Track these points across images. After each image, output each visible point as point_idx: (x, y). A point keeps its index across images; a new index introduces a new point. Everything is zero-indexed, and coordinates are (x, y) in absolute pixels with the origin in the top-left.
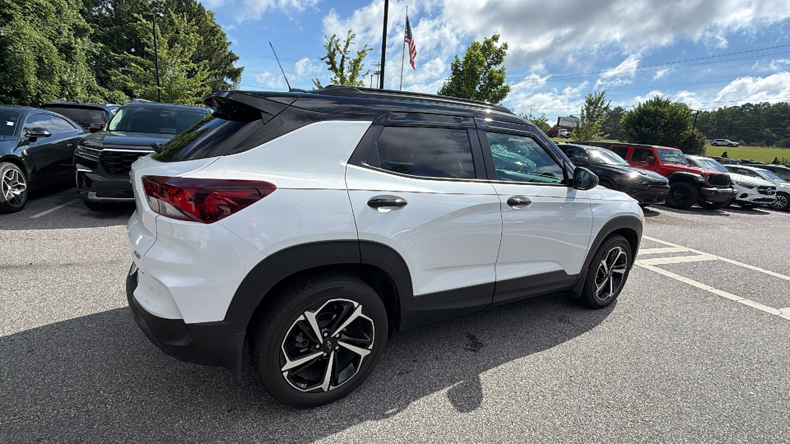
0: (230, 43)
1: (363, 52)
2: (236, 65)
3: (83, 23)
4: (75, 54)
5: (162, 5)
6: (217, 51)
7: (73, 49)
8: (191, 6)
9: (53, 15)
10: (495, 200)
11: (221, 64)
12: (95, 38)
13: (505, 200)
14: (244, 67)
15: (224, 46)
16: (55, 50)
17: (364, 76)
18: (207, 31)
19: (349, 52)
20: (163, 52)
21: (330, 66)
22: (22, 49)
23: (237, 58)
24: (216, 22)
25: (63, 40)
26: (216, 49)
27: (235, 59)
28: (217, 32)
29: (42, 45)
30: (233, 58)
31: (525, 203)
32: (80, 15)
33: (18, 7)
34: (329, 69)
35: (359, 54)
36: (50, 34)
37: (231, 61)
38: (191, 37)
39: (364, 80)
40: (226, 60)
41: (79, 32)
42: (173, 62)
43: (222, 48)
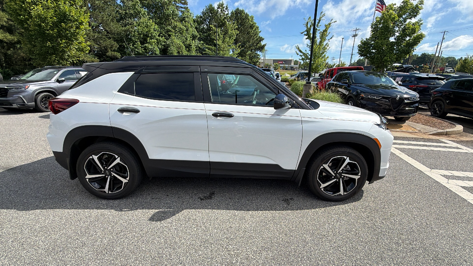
0: (261, 31)
1: (330, 24)
2: (263, 43)
3: (196, 33)
4: (192, 48)
5: (228, 18)
6: (252, 37)
7: (191, 46)
8: (242, 15)
9: (185, 32)
10: (203, 113)
11: (254, 44)
12: (200, 39)
13: (211, 113)
14: (266, 44)
15: (256, 34)
16: (184, 47)
17: (329, 40)
18: (248, 27)
19: (320, 26)
20: (220, 42)
21: (307, 37)
22: (173, 49)
23: (263, 39)
24: (254, 21)
25: (188, 42)
26: (252, 36)
27: (262, 40)
28: (254, 27)
29: (179, 46)
30: (261, 39)
31: (229, 116)
32: (195, 30)
33: (174, 31)
34: (306, 39)
35: (325, 26)
36: (183, 40)
37: (260, 41)
38: (234, 32)
39: (329, 43)
40: (257, 41)
41: (194, 37)
42: (224, 46)
43: (255, 35)
